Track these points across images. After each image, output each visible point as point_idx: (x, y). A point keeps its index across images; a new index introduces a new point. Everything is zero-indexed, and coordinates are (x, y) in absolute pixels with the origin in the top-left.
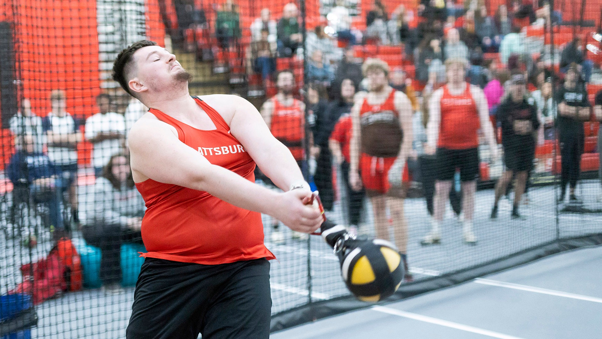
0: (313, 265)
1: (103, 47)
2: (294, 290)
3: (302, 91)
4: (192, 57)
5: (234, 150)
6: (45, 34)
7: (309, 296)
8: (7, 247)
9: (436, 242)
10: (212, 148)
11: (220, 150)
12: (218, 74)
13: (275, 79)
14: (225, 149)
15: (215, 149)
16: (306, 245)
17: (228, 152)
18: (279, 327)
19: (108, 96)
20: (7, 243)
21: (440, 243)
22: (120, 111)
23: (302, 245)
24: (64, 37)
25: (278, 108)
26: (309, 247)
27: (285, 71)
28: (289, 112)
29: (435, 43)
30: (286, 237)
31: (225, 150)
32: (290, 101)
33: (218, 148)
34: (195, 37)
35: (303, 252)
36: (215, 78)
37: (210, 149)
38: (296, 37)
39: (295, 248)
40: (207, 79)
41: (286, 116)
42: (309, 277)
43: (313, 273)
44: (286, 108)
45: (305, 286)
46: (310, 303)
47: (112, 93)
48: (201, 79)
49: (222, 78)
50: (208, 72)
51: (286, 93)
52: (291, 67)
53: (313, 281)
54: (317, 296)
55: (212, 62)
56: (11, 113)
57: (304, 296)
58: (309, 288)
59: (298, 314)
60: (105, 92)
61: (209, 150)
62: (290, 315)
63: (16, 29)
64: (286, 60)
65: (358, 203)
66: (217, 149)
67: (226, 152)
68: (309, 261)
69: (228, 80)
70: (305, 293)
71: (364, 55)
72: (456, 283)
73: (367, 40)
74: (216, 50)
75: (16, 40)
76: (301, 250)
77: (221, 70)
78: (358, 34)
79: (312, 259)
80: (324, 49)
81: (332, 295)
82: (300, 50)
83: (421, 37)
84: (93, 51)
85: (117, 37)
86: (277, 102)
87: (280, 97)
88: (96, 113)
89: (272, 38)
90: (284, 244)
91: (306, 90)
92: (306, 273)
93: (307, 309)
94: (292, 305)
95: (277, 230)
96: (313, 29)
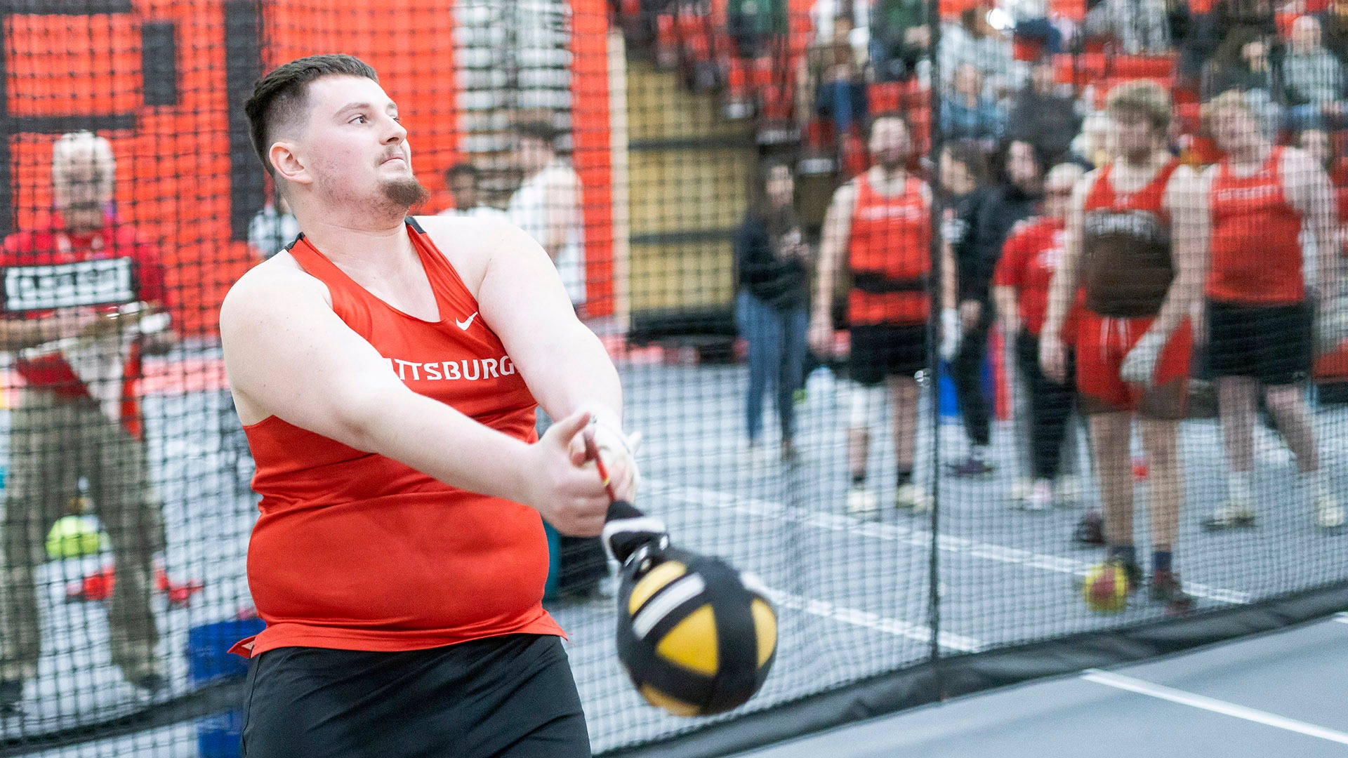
0: (942, 570)
1: (463, 57)
2: (896, 627)
3: (926, 162)
4: (669, 81)
5: (471, 373)
6: (331, 26)
7: (934, 644)
8: (237, 512)
9: (1243, 522)
10: (420, 365)
11: (441, 369)
12: (730, 122)
13: (864, 133)
14: (451, 367)
15: (427, 367)
16: (928, 523)
17: (458, 376)
18: (861, 712)
19: (472, 170)
20: (237, 502)
21: (1253, 526)
22: (501, 204)
23: (918, 523)
24: (373, 33)
25: (868, 199)
26: (935, 529)
27: (887, 115)
28: (894, 211)
29: (1255, 50)
30: (880, 504)
31: (452, 371)
32: (899, 185)
33: (436, 365)
34: (679, 33)
35: (921, 539)
36: (722, 130)
37: (414, 366)
38: (918, 35)
39: (902, 530)
40: (703, 131)
41: (887, 220)
42: (935, 598)
43: (942, 589)
44: (886, 201)
45: (922, 618)
46: (935, 658)
47: (482, 163)
48: (687, 131)
49: (738, 129)
50: (705, 115)
51: (890, 164)
52: (904, 107)
53: (943, 608)
54: (951, 642)
55: (718, 91)
56: (251, 205)
57: (920, 644)
58: (934, 624)
59: (905, 685)
60: (465, 160)
61: (411, 367)
62: (885, 687)
63: (264, 13)
64: (892, 90)
65: (1056, 426)
66: (431, 368)
67: (454, 375)
68: (934, 562)
69: (753, 134)
70: (924, 634)
71: (1079, 77)
72: (1291, 622)
73: (1087, 42)
74: (728, 64)
75: (265, 39)
76: (917, 534)
77: (736, 110)
78: (1066, 28)
79: (942, 556)
80: (982, 63)
81: (986, 643)
82: (924, 66)
83: (1220, 34)
84: (441, 65)
85: (496, 34)
86: (866, 188)
87: (876, 176)
88: (444, 209)
89: (860, 37)
90: (878, 520)
91: (936, 158)
92: (925, 589)
93: (929, 673)
94: (893, 662)
95: (859, 486)
96: (956, 17)
